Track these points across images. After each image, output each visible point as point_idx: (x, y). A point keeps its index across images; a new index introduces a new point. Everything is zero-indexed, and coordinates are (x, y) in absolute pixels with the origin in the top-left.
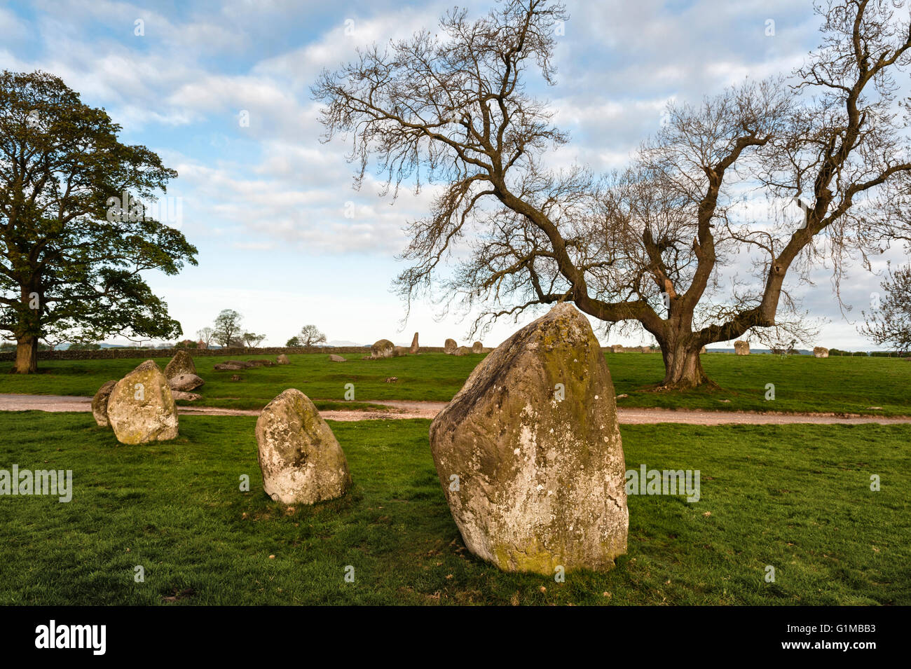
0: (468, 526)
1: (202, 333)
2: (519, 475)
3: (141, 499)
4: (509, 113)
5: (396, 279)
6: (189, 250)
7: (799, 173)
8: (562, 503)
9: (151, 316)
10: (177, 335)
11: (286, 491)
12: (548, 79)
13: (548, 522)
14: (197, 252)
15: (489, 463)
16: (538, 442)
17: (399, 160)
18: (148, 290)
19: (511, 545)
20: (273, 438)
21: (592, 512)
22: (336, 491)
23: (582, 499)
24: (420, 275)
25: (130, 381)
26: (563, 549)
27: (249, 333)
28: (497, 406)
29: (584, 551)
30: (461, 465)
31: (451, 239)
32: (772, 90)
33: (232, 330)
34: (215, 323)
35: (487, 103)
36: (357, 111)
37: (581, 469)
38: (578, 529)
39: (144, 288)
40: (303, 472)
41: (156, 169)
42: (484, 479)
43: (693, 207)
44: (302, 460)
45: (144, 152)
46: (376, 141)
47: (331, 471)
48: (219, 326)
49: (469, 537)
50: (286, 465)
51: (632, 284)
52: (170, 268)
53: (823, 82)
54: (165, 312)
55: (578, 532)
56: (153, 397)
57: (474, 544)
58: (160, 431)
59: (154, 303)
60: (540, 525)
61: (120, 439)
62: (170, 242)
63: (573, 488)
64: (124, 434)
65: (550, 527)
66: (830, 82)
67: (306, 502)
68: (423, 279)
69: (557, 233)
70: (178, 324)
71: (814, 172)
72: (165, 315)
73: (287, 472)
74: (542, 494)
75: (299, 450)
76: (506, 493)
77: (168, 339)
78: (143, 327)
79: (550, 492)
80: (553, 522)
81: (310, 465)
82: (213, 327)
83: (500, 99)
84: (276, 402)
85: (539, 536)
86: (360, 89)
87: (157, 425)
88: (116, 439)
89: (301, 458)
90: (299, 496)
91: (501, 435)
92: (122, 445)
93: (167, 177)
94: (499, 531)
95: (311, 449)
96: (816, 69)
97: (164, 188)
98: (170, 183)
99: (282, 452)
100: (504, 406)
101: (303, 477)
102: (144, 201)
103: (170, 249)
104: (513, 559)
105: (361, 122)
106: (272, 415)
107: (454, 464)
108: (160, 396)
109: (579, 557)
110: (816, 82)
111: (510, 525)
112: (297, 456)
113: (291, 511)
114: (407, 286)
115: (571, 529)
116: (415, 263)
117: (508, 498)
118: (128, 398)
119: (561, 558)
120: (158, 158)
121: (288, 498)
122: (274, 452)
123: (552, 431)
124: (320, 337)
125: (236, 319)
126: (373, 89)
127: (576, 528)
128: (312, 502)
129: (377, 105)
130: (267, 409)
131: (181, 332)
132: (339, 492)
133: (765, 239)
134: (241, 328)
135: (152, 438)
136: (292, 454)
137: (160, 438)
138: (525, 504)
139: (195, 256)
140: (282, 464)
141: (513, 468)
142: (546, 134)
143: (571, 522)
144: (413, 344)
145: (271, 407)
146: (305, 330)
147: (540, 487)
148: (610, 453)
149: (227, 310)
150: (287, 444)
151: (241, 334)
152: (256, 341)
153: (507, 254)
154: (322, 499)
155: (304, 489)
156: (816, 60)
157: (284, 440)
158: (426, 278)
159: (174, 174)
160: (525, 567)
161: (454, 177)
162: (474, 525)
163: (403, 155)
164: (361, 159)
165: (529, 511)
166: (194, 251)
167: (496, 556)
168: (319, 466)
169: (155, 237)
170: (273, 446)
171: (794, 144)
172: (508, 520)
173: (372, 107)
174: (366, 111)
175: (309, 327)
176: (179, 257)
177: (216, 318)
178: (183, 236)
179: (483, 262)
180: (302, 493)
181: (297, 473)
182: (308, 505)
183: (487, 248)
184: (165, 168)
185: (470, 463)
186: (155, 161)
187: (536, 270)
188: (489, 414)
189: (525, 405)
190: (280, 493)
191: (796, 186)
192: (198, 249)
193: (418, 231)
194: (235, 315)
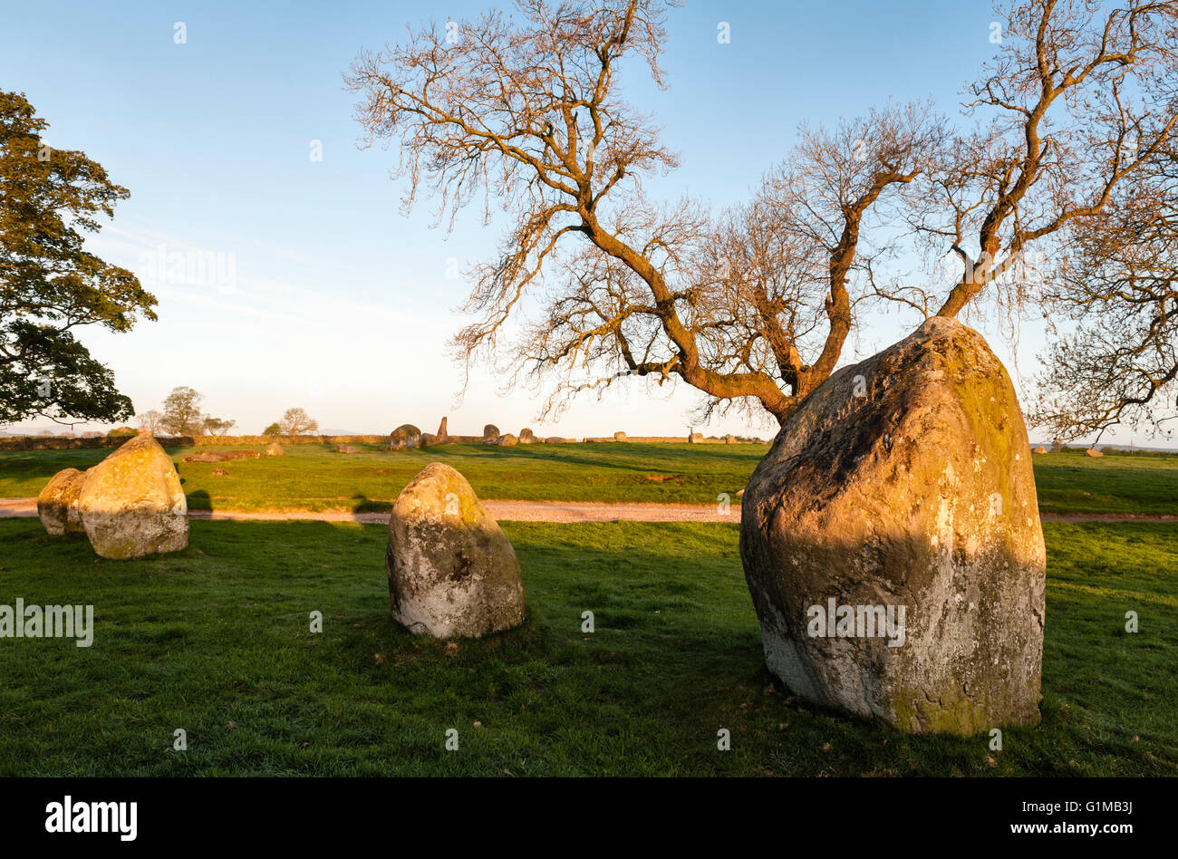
0: (837, 663)
1: (145, 419)
2: (936, 578)
3: (190, 638)
4: (603, 125)
5: (452, 339)
6: (145, 299)
7: (960, 215)
8: (985, 622)
9: (88, 389)
10: (126, 417)
11: (440, 618)
12: (659, 82)
13: (969, 653)
14: (156, 303)
15: (895, 560)
16: (956, 525)
17: (456, 182)
18: (85, 352)
19: (919, 690)
20: (419, 536)
21: (1018, 635)
22: (516, 616)
23: (1007, 615)
24: (481, 335)
25: (116, 465)
26: (987, 693)
27: (212, 418)
28: (903, 467)
29: (1010, 696)
30: (839, 564)
31: (523, 288)
32: (919, 114)
33: (187, 413)
34: (164, 405)
35: (573, 112)
36: (405, 109)
37: (1005, 568)
38: (1004, 663)
39: (79, 350)
40: (466, 588)
41: (99, 185)
42: (884, 587)
43: (823, 258)
44: (464, 570)
45: (82, 161)
46: (427, 154)
47: (508, 586)
48: (170, 409)
49: (835, 681)
50: (440, 578)
51: (740, 354)
52: (120, 323)
53: (997, 102)
54: (110, 384)
55: (1004, 667)
56: (153, 488)
57: (843, 693)
58: (162, 538)
59: (94, 371)
60: (960, 658)
61: (100, 552)
62: (118, 288)
63: (997, 599)
64: (107, 544)
65: (973, 660)
66: (1005, 102)
67: (469, 634)
68: (485, 339)
69: (662, 283)
70: (127, 400)
71: (981, 214)
72: (111, 388)
73: (441, 590)
74: (963, 608)
75: (459, 555)
76: (919, 608)
77: (113, 421)
78: (75, 404)
79: (972, 605)
80: (975, 653)
81: (476, 577)
82: (162, 410)
83: (592, 108)
84: (423, 482)
85: (957, 675)
86: (413, 80)
87: (159, 530)
88: (93, 551)
89: (462, 567)
90: (459, 625)
91: (913, 513)
92: (103, 560)
93: (115, 196)
94: (903, 669)
95: (477, 552)
96: (991, 86)
97: (110, 213)
98: (118, 205)
99: (434, 558)
100: (915, 467)
101: (463, 596)
102: (79, 229)
103: (117, 298)
104: (921, 713)
105: (410, 126)
106: (417, 502)
107: (822, 563)
108: (164, 487)
109: (1006, 706)
110: (990, 100)
111: (921, 660)
112: (457, 563)
113: (452, 649)
114: (463, 348)
115: (996, 662)
116: (479, 318)
117: (920, 616)
118: (113, 490)
119: (986, 709)
120: (101, 169)
121: (442, 629)
122: (421, 558)
123: (972, 508)
124: (309, 424)
125: (194, 400)
126: (428, 81)
127: (1002, 662)
128: (478, 635)
129: (431, 102)
130: (407, 492)
131: (132, 412)
132: (519, 618)
133: (919, 296)
134: (202, 412)
135: (150, 550)
136: (448, 562)
137: (161, 548)
138: (941, 624)
139: (153, 308)
140: (434, 577)
141: (930, 567)
142: (653, 154)
143: (997, 651)
144: (440, 432)
145: (415, 489)
146: (289, 415)
147: (959, 597)
148: (1035, 544)
149: (182, 388)
150: (440, 546)
151: (200, 420)
152: (222, 429)
153: (587, 312)
154: (495, 629)
155: (467, 615)
156: (992, 74)
157: (435, 540)
158: (489, 339)
159: (125, 193)
160: (937, 727)
161: (527, 207)
162: (849, 661)
163: (460, 176)
164: (410, 175)
165: (946, 637)
166: (152, 301)
167: (893, 711)
168: (491, 579)
169: (96, 279)
170: (419, 550)
171: (959, 178)
172: (918, 651)
173: (427, 105)
174: (418, 111)
175: (295, 411)
176: (130, 309)
177: (165, 398)
178: (136, 280)
179: (556, 323)
180: (462, 620)
181: (456, 591)
182: (474, 639)
183: (559, 304)
184: (113, 184)
185: (856, 561)
186: (97, 173)
187: (624, 333)
188: (892, 479)
189: (945, 467)
190: (428, 622)
191: (954, 231)
192: (157, 298)
193: (482, 275)
194: (192, 394)
